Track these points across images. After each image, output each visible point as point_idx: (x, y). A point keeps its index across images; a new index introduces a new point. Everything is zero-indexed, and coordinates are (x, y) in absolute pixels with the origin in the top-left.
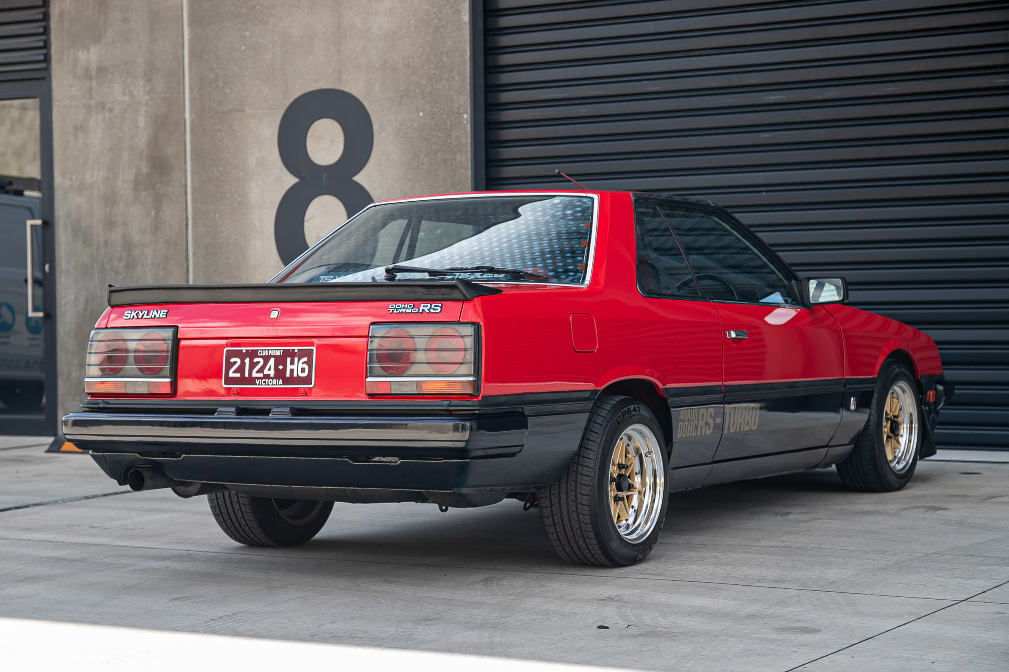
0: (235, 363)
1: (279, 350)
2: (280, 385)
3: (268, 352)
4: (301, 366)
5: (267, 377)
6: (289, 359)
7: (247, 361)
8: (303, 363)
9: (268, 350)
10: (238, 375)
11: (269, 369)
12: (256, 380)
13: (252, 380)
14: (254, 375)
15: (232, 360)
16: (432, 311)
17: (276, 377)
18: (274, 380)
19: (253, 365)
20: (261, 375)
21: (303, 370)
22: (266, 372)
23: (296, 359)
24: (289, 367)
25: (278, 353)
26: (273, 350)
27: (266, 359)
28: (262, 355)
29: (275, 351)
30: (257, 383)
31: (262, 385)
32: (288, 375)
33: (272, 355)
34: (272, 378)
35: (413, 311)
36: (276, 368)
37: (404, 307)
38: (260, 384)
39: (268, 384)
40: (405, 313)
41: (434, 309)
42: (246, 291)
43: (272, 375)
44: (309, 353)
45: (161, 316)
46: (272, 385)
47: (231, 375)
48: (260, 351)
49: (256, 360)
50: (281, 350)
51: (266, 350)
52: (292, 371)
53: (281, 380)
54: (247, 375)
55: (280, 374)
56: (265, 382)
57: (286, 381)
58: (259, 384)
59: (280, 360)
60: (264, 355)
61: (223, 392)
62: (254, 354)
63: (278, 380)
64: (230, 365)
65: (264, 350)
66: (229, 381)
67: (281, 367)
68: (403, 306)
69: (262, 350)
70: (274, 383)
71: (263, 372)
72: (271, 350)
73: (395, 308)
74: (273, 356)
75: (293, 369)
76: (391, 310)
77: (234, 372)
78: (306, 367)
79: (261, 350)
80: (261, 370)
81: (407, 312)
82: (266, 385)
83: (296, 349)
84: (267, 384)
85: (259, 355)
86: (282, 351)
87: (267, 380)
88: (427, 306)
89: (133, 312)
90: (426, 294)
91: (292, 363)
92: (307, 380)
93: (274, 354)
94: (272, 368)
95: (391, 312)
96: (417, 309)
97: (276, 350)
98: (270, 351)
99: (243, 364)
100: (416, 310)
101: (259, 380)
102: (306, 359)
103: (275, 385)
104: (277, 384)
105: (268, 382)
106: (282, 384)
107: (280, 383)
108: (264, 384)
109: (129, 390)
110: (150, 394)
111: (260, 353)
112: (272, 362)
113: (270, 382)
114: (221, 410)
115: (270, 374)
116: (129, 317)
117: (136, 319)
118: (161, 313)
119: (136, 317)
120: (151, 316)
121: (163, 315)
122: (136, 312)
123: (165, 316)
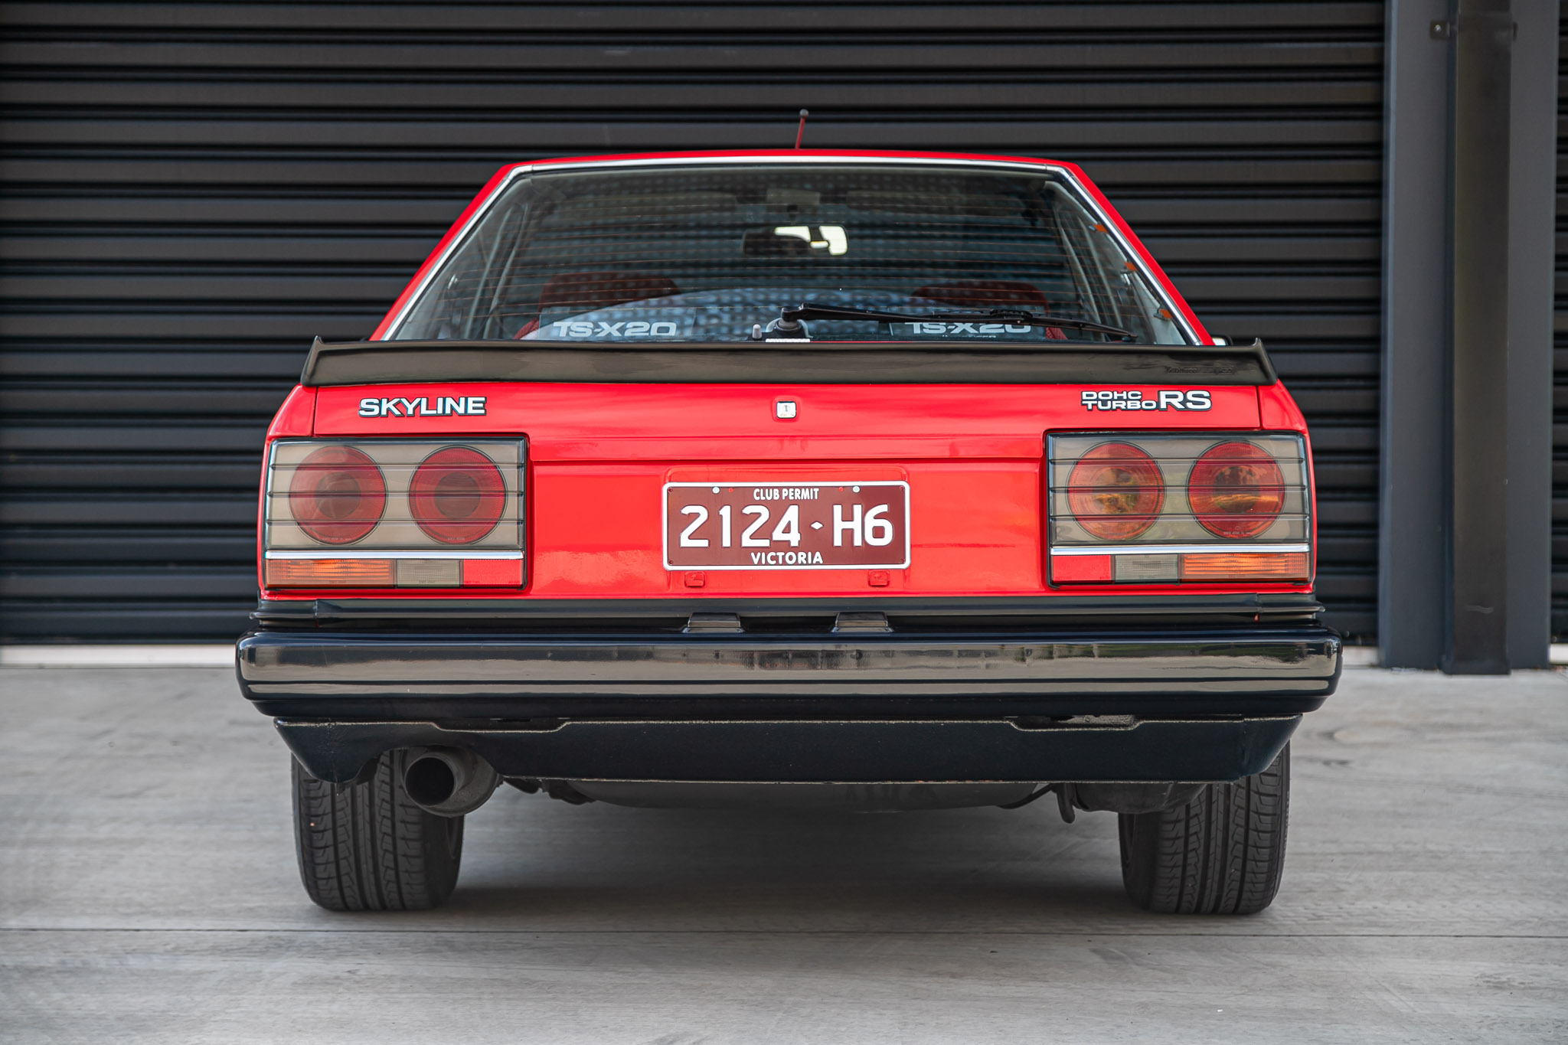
0: (695, 516)
1: (810, 487)
2: (818, 563)
3: (780, 493)
4: (871, 522)
5: (785, 546)
6: (838, 510)
7: (725, 512)
8: (877, 517)
9: (780, 488)
10: (704, 543)
11: (787, 530)
12: (753, 554)
13: (743, 554)
14: (746, 541)
15: (687, 510)
16: (1190, 405)
17: (802, 546)
18: (800, 554)
19: (741, 522)
20: (766, 543)
21: (879, 532)
22: (778, 535)
23: (858, 509)
24: (839, 525)
25: (806, 495)
26: (794, 488)
27: (777, 509)
28: (763, 498)
29: (797, 490)
30: (756, 561)
31: (767, 564)
32: (838, 541)
33: (791, 498)
34: (796, 550)
35: (1144, 407)
36: (804, 527)
37: (1120, 399)
38: (763, 562)
39: (784, 563)
40: (1127, 410)
41: (1195, 403)
42: (710, 357)
43: (795, 543)
44: (893, 497)
45: (470, 411)
46: (796, 564)
47: (685, 541)
48: (757, 490)
49: (748, 510)
50: (814, 487)
51: (773, 488)
52: (848, 534)
53: (818, 554)
54: (726, 542)
55: (815, 540)
56: (772, 558)
57: (832, 555)
58: (759, 563)
59: (814, 512)
60: (769, 498)
61: (662, 580)
62: (745, 497)
63: (810, 554)
64: (679, 522)
65: (769, 488)
66: (678, 554)
67: (817, 526)
68: (1116, 395)
69: (764, 488)
70: (801, 559)
71: (769, 537)
72: (788, 488)
73: (1098, 399)
74: (794, 502)
75: (852, 530)
76: (1090, 404)
77: (691, 537)
78: (888, 526)
79: (760, 488)
80: (765, 532)
81: (1129, 407)
82: (777, 564)
83: (856, 486)
84: (780, 562)
85: (757, 498)
86: (816, 490)
87: (780, 554)
88: (1176, 397)
89: (384, 401)
90: (1175, 371)
91: (848, 516)
92: (894, 552)
93: (797, 495)
94: (794, 527)
95: (1090, 407)
96: (1154, 403)
97: (800, 488)
98: (784, 490)
99: (715, 520)
100: (1151, 405)
101: (759, 554)
102: (884, 508)
103: (802, 564)
104: (810, 562)
105: (784, 557)
106: (821, 562)
107: (818, 560)
108: (774, 562)
109: (404, 579)
110: (462, 587)
111: (758, 494)
112: (792, 514)
113: (791, 558)
114: (698, 622)
115: (789, 542)
116: (376, 412)
117: (397, 416)
118: (471, 405)
119: (397, 412)
120: (440, 411)
121: (474, 408)
122: (396, 401)
123: (483, 411)
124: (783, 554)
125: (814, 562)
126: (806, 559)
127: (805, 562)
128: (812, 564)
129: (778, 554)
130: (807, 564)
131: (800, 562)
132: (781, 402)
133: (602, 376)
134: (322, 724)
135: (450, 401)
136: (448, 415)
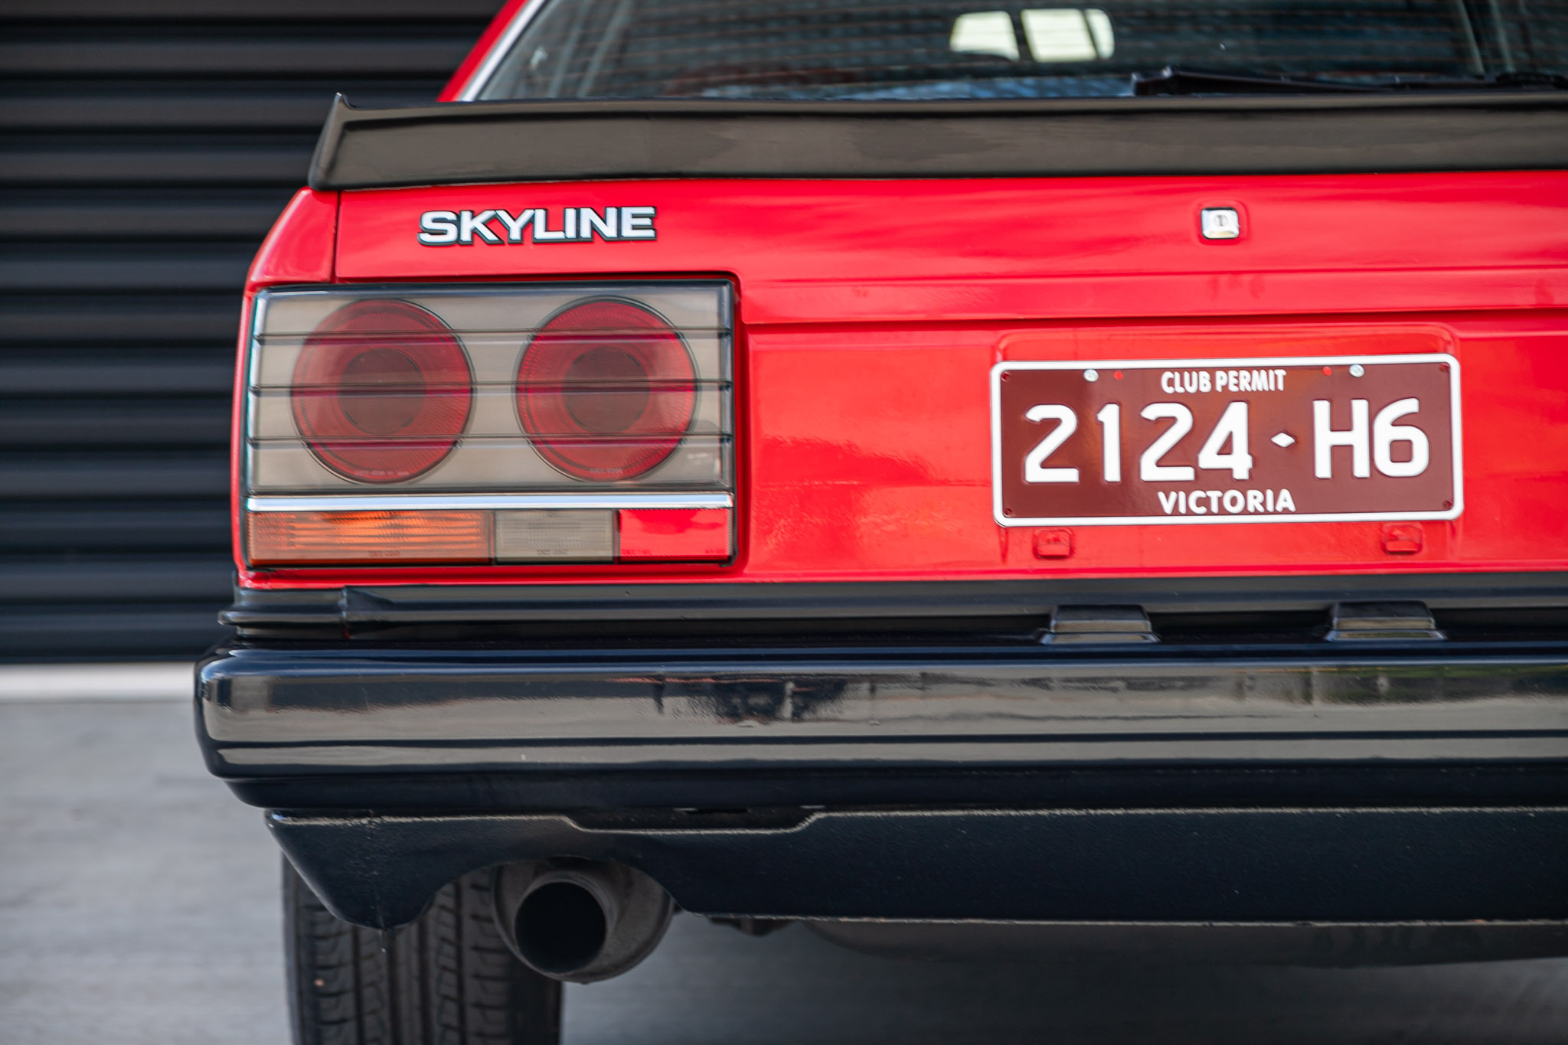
0: (1052, 424)
1: (1267, 369)
2: (1286, 511)
3: (1213, 381)
4: (1386, 433)
5: (1222, 479)
6: (1322, 410)
7: (1109, 416)
8: (1396, 423)
9: (1212, 371)
10: (1070, 475)
11: (1226, 449)
12: (1161, 495)
14: (1149, 470)
15: (1037, 413)
17: (1255, 480)
18: (1251, 493)
19: (1139, 435)
20: (1186, 474)
21: (1401, 451)
22: (1209, 458)
23: (1360, 408)
24: (1325, 439)
25: (1260, 382)
26: (1238, 369)
27: (1208, 408)
28: (1180, 390)
29: (1243, 373)
30: (1168, 507)
31: (1189, 513)
32: (1323, 468)
33: (1233, 389)
34: (1243, 486)
36: (1259, 443)
38: (1182, 509)
39: (1223, 511)
42: (1075, 126)
43: (1241, 471)
45: (628, 232)
46: (1245, 512)
47: (1034, 471)
48: (1167, 375)
49: (1152, 412)
50: (1274, 368)
51: (1198, 370)
52: (1342, 455)
53: (1285, 494)
54: (1112, 472)
55: (1279, 468)
56: (1200, 502)
57: (1310, 495)
58: (1175, 512)
59: (1277, 414)
60: (1192, 390)
61: (993, 542)
62: (1147, 387)
63: (1270, 493)
64: (1023, 436)
65: (1190, 370)
67: (1283, 440)
69: (1181, 370)
70: (1254, 504)
71: (1193, 463)
72: (1226, 369)
74: (1240, 397)
75: (1349, 448)
77: (1046, 464)
78: (1419, 440)
79: (1172, 370)
80: (1184, 452)
82: (1209, 513)
83: (1357, 364)
84: (1215, 508)
85: (1169, 390)
86: (1281, 373)
87: (1214, 495)
89: (466, 216)
91: (1341, 422)
93: (1244, 385)
94: (1241, 443)
97: (1250, 369)
98: (1219, 374)
99: (1090, 432)
101: (1173, 495)
102: (1410, 406)
103: (1256, 513)
104: (1270, 508)
105: (1220, 500)
106: (1292, 508)
107: (1285, 505)
108: (1203, 510)
109: (510, 546)
110: (618, 561)
111: (1171, 383)
112: (1235, 420)
113: (1234, 501)
114: (1069, 624)
115: (1230, 470)
116: (451, 236)
117: (491, 244)
118: (628, 221)
119: (491, 237)
120: (571, 233)
121: (635, 227)
122: (487, 215)
123: (650, 233)
124: (1219, 493)
125: (1279, 508)
126: (1264, 504)
127: (1261, 509)
128: (1275, 513)
129: (1210, 493)
130: (1267, 513)
131: (1251, 509)
132: (1209, 209)
133: (873, 165)
134: (356, 821)
135: (588, 214)
136: (586, 242)
